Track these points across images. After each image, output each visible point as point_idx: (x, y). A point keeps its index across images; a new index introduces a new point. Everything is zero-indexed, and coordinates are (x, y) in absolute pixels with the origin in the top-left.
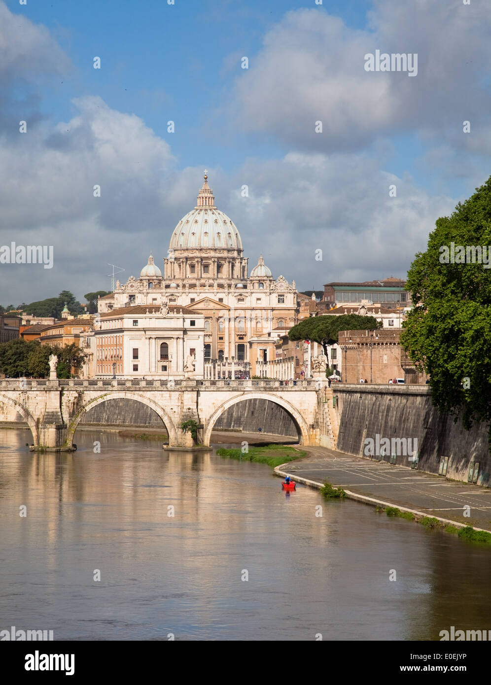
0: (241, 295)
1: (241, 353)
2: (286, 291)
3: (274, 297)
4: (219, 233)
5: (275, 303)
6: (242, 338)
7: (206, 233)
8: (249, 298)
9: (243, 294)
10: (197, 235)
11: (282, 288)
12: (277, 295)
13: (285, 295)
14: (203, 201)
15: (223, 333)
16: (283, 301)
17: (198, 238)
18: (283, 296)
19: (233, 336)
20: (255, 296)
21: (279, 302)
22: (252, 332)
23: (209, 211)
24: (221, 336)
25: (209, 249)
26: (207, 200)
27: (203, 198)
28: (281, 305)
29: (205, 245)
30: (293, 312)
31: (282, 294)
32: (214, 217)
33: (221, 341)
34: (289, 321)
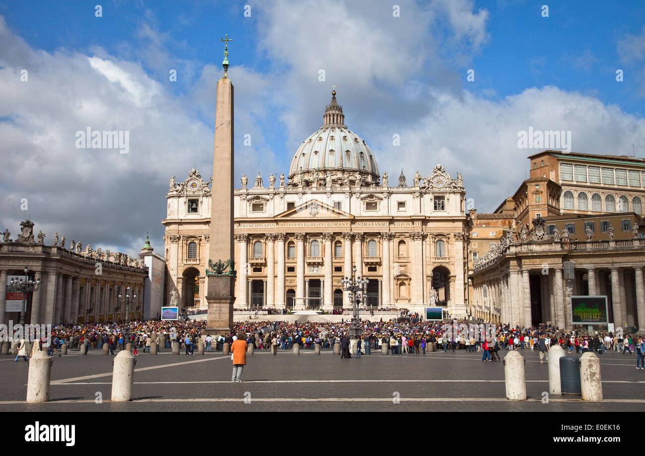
0: (371, 196)
1: (372, 295)
2: (448, 189)
3: (428, 200)
4: (348, 151)
5: (428, 210)
6: (374, 269)
7: (332, 151)
8: (385, 201)
9: (376, 195)
10: (321, 154)
11: (441, 186)
12: (431, 196)
13: (447, 196)
14: (330, 119)
15: (342, 261)
16: (443, 207)
17: (321, 157)
18: (443, 198)
19: (358, 264)
20: (395, 198)
21: (435, 209)
22: (391, 259)
23: (337, 129)
24: (338, 265)
25: (335, 170)
26: (335, 117)
27: (330, 115)
28: (440, 214)
29: (330, 166)
30: (460, 224)
31: (440, 195)
32: (343, 134)
33: (339, 274)
34: (454, 239)
